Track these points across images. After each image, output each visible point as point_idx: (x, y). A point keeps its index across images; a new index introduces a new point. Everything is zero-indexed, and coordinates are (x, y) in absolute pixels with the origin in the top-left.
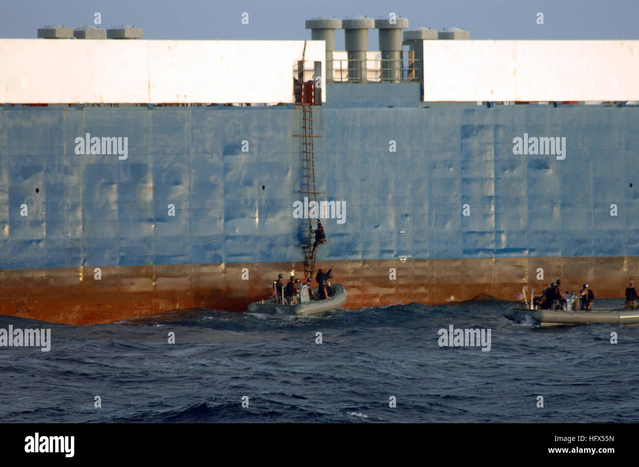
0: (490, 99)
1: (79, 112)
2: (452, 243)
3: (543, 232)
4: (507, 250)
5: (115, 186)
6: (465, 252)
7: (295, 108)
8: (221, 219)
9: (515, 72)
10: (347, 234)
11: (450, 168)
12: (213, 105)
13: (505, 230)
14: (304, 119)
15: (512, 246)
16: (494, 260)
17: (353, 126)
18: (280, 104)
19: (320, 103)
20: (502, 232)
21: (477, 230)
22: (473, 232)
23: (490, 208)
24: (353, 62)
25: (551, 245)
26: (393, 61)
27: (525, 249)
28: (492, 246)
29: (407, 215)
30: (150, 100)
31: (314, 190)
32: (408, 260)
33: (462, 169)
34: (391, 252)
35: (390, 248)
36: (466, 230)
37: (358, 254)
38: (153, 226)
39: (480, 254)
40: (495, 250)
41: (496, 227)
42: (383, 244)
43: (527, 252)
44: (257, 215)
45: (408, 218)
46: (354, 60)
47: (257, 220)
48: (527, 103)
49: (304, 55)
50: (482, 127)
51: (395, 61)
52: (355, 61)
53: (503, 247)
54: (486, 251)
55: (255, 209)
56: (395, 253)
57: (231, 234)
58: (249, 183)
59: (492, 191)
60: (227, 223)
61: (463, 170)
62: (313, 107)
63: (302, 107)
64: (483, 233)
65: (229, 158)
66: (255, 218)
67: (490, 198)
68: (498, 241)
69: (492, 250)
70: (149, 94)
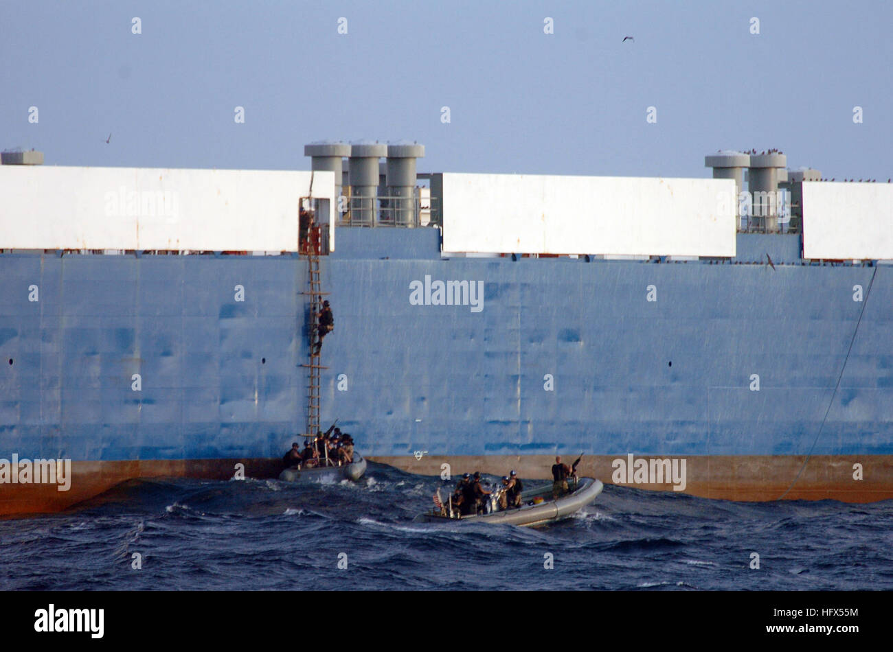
0: (516, 251)
1: (59, 260)
2: (473, 436)
3: (573, 423)
4: (534, 446)
5: (97, 357)
6: (489, 447)
7: (300, 259)
8: (216, 401)
9: (543, 216)
10: (357, 423)
11: (471, 338)
12: (206, 253)
13: (531, 421)
14: (310, 272)
15: (538, 441)
16: (519, 458)
17: (364, 282)
18: (283, 253)
19: (326, 251)
20: (528, 422)
21: (501, 419)
22: (496, 422)
23: (515, 390)
24: (360, 200)
25: (582, 440)
26: (406, 199)
27: (553, 445)
28: (517, 441)
29: (423, 399)
30: (138, 245)
31: (319, 364)
32: (425, 457)
33: (485, 340)
34: (404, 446)
35: (406, 441)
36: (488, 419)
37: (368, 448)
38: (140, 408)
39: (504, 451)
40: (520, 446)
41: (521, 414)
42: (397, 436)
43: (555, 448)
44: (256, 395)
45: (425, 403)
46: (361, 197)
47: (256, 402)
48: (556, 256)
49: (311, 190)
50: (507, 286)
51: (408, 199)
52: (363, 199)
53: (529, 441)
54: (511, 446)
55: (254, 389)
56: (409, 448)
57: (226, 420)
58: (247, 355)
59: (518, 370)
60: (222, 406)
61: (486, 342)
62: (320, 257)
63: (307, 257)
64: (507, 423)
65: (226, 323)
66: (254, 400)
67: (515, 378)
68: (523, 434)
69: (518, 446)
70: (138, 237)
